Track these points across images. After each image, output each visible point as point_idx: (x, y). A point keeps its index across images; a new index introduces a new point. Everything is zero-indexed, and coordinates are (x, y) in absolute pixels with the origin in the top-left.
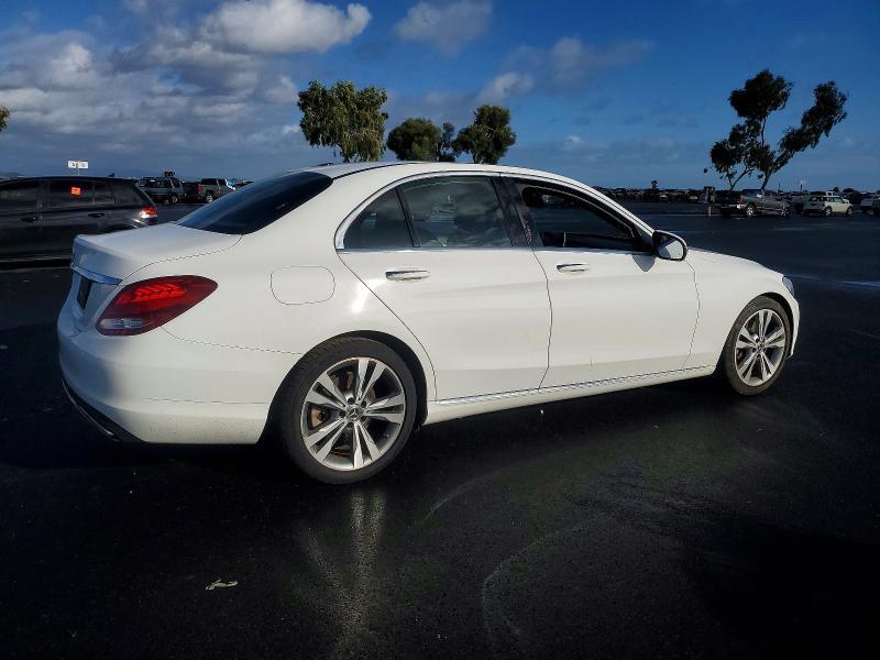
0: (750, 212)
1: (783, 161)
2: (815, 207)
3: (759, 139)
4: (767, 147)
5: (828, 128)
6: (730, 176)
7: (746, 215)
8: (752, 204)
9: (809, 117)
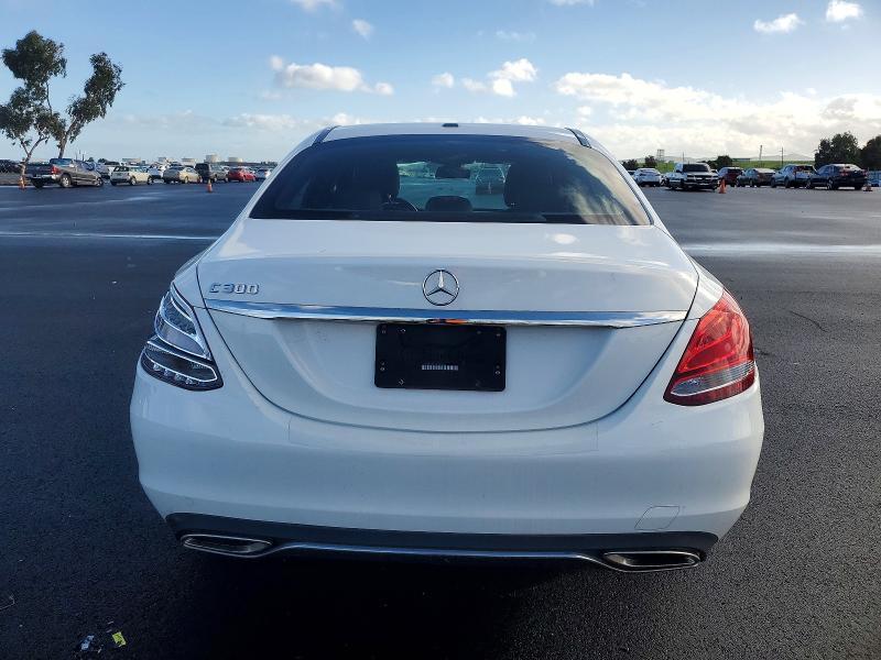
0: (66, 182)
1: (76, 130)
2: (121, 177)
3: (45, 104)
4: (56, 115)
5: (111, 98)
6: (25, 143)
7: (62, 186)
8: (67, 174)
9: (91, 86)
